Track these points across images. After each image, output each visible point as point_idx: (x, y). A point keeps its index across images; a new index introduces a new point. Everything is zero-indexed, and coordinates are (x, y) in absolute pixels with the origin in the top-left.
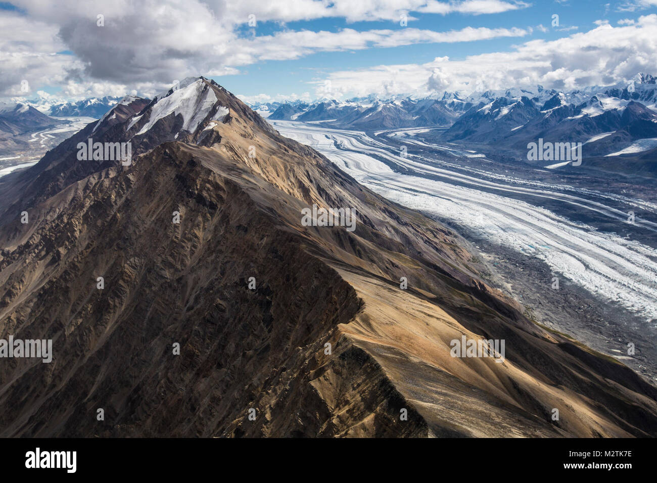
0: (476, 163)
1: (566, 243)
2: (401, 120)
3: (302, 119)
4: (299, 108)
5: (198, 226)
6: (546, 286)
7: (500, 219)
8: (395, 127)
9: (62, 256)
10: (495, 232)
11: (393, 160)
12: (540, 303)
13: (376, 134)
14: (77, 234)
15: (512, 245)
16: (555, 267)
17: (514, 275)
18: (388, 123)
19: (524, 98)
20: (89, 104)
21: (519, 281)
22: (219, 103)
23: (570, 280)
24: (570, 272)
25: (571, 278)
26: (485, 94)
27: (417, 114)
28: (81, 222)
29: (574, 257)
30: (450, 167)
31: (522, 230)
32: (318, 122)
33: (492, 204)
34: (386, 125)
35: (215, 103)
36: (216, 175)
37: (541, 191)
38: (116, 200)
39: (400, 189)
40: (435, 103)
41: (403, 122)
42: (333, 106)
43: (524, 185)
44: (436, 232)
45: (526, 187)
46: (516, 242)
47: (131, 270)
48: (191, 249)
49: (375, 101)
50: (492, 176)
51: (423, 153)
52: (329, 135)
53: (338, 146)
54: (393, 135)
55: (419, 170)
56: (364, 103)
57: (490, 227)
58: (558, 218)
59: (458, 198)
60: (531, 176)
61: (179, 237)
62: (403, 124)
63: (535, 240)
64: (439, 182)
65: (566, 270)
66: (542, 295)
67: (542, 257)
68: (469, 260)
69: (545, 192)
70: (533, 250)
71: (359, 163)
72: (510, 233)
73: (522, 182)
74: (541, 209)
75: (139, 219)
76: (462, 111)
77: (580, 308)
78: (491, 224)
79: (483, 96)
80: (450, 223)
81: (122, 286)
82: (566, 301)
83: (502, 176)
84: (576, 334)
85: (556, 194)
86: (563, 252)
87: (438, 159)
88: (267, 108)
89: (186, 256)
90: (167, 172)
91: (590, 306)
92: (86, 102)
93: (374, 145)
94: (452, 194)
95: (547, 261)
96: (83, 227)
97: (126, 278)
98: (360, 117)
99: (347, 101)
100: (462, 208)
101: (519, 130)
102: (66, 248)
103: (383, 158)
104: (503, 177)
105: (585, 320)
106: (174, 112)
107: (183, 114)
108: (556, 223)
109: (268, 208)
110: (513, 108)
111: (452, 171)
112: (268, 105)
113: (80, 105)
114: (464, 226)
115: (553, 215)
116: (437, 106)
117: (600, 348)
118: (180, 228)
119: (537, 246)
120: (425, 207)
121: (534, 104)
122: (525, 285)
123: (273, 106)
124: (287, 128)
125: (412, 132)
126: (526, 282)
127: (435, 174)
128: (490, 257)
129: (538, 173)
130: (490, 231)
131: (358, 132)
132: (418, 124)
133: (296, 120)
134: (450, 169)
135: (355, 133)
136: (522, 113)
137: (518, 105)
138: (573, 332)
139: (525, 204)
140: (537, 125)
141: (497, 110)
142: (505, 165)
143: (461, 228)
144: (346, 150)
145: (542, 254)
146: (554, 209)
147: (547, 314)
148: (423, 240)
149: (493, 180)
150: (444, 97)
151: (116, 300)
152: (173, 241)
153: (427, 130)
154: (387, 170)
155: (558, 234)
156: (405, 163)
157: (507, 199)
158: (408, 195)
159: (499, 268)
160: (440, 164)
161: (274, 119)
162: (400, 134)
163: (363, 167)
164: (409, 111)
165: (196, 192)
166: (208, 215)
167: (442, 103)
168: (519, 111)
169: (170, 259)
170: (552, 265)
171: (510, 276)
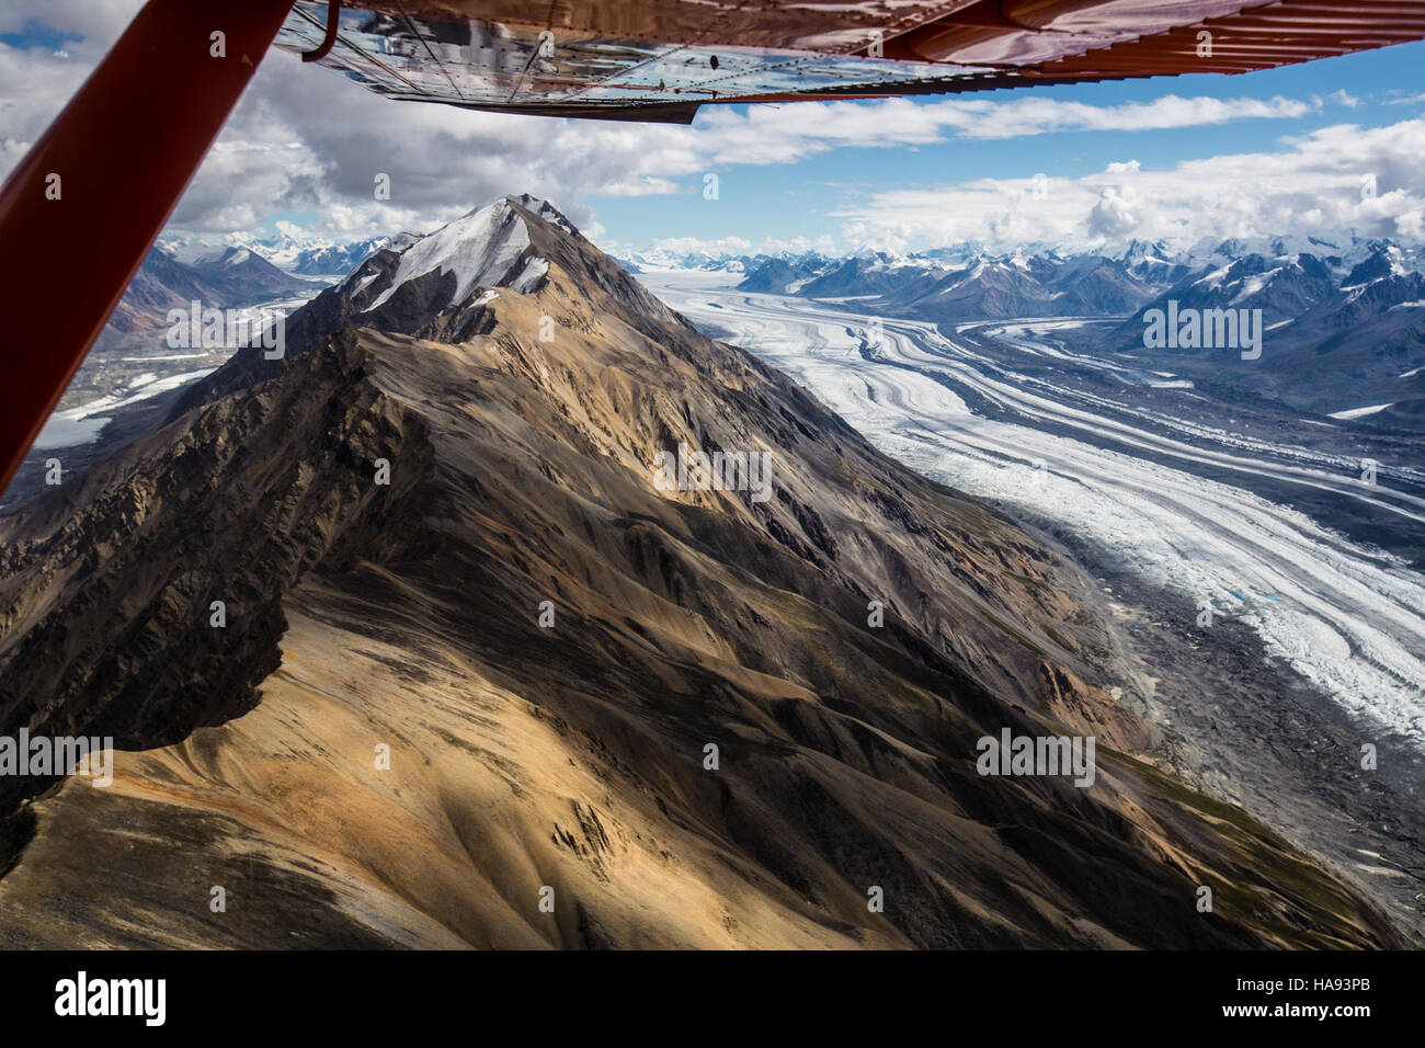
0: (1168, 400)
1: (1325, 594)
2: (1022, 301)
3: (808, 292)
4: (804, 269)
5: (328, 510)
6: (1242, 689)
7: (1180, 529)
8: (1008, 316)
9: (102, 562)
10: (1160, 558)
11: (978, 387)
12: (1214, 728)
13: (960, 329)
14: (140, 518)
15: (1191, 589)
16: (1277, 646)
17: (1173, 660)
18: (992, 306)
19: (1305, 259)
20: (372, 249)
21: (1181, 672)
22: (532, 252)
23: (1304, 678)
24: (1311, 659)
25: (1308, 672)
26: (1222, 246)
27: (1061, 286)
28: (153, 492)
29: (1332, 624)
30: (1102, 407)
31: (1227, 557)
32: (840, 300)
33: (1173, 496)
34: (987, 310)
35: (523, 250)
36: (388, 402)
37: (1298, 470)
38: (226, 449)
39: (970, 450)
40: (1102, 265)
41: (1027, 303)
42: (879, 264)
43: (1265, 455)
44: (1007, 551)
45: (1266, 460)
46: (1202, 584)
47: (179, 599)
48: (303, 562)
49: (973, 258)
50: (1193, 431)
51: (1052, 373)
52: (856, 328)
53: (865, 351)
54: (997, 331)
55: (1030, 411)
56: (948, 262)
57: (1151, 546)
58: (1320, 533)
59: (1097, 478)
60: (1286, 435)
61: (287, 532)
62: (1026, 309)
63: (1252, 580)
64: (1066, 439)
65: (1302, 654)
66: (1225, 708)
67: (1253, 621)
68: (1069, 618)
69: (1309, 472)
70: (1238, 603)
71: (900, 392)
72: (1194, 561)
73: (1261, 446)
74: (1286, 512)
75: (240, 491)
76: (1165, 285)
77: (1308, 746)
78: (1156, 538)
79: (1217, 251)
80: (1060, 533)
81: (152, 633)
82: (1280, 725)
83: (1217, 431)
84: (1277, 806)
85: (1334, 477)
86: (1310, 611)
87: (1082, 389)
88: (742, 267)
89: (288, 574)
90: (320, 393)
91: (1333, 742)
92: (366, 245)
93: (946, 353)
94: (1086, 467)
95: (1261, 631)
96: (155, 503)
97: (164, 616)
98: (931, 292)
99: (911, 257)
100: (1099, 499)
101: (1283, 330)
102: (112, 545)
103: (956, 381)
104: (1221, 436)
105: (1313, 773)
106: (439, 268)
107: (458, 271)
108: (1312, 544)
109: (466, 478)
110: (1273, 278)
111: (1105, 416)
112: (745, 260)
113: (354, 250)
114: (1091, 540)
115: (1311, 526)
116: (1106, 271)
117: (1327, 844)
118: (293, 514)
119: (1252, 594)
120: (1016, 494)
121: (1329, 272)
122: (1191, 682)
123: (755, 262)
124: (769, 310)
125: (1040, 327)
126: (1197, 675)
127: (1063, 420)
128: (1128, 613)
129: (1305, 428)
130: (1149, 555)
131: (922, 324)
132: (1060, 310)
133: (795, 295)
134: (1103, 411)
135: (914, 325)
136: (1296, 292)
137: (1287, 273)
138: (1271, 802)
139: (1251, 498)
140: (1325, 320)
141: (1237, 282)
142: (1235, 408)
143: (1082, 546)
144: (879, 362)
145: (1257, 614)
146: (1316, 512)
147: (1217, 754)
148: (950, 566)
149: (1193, 440)
150: (1130, 253)
151: (135, 663)
152: (270, 541)
153: (1076, 324)
154: (957, 407)
155: (1311, 572)
156: (1004, 394)
157: (1212, 485)
158: (983, 466)
159: (1142, 641)
160: (1082, 400)
161: (749, 290)
162: (1014, 330)
163: (905, 400)
164: (1043, 279)
165: (341, 437)
166: (355, 489)
167: (1120, 266)
168: (1288, 286)
169: (253, 579)
170: (1271, 640)
171: (1161, 658)
